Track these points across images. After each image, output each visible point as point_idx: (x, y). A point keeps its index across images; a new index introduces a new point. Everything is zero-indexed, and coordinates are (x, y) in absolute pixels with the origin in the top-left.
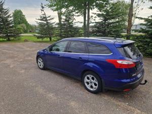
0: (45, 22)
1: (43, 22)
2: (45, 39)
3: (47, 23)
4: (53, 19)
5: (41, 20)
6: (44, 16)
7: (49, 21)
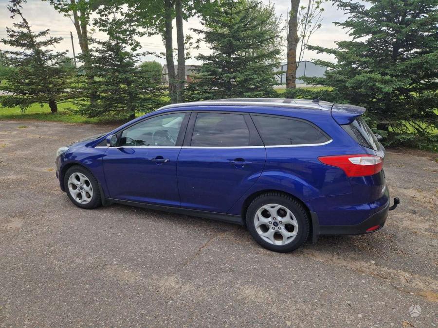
0: (29, 52)
1: (19, 49)
2: (34, 108)
3: (38, 52)
4: (56, 40)
5: (11, 43)
6: (25, 30)
7: (43, 48)
